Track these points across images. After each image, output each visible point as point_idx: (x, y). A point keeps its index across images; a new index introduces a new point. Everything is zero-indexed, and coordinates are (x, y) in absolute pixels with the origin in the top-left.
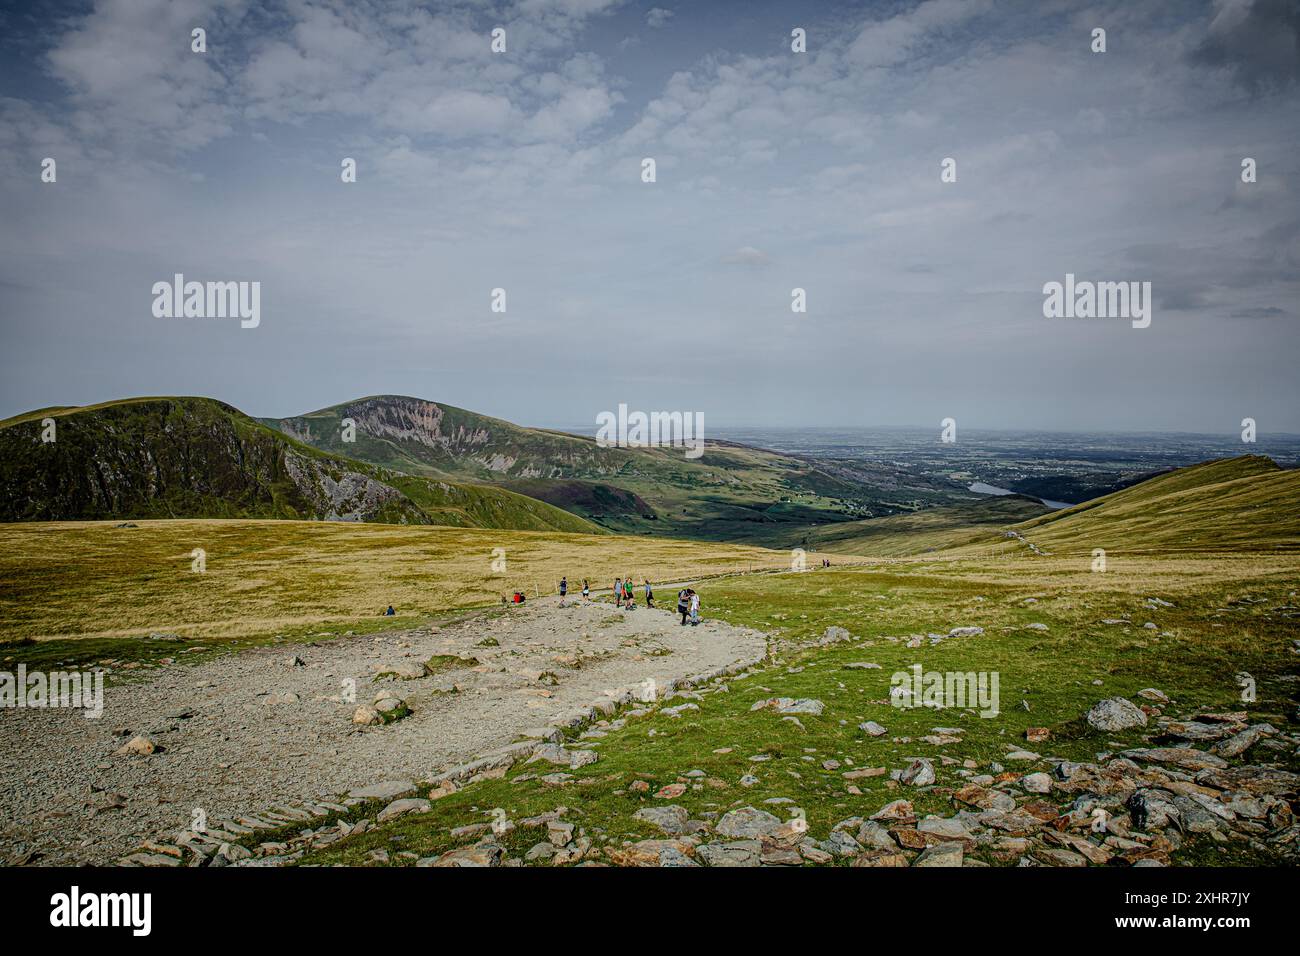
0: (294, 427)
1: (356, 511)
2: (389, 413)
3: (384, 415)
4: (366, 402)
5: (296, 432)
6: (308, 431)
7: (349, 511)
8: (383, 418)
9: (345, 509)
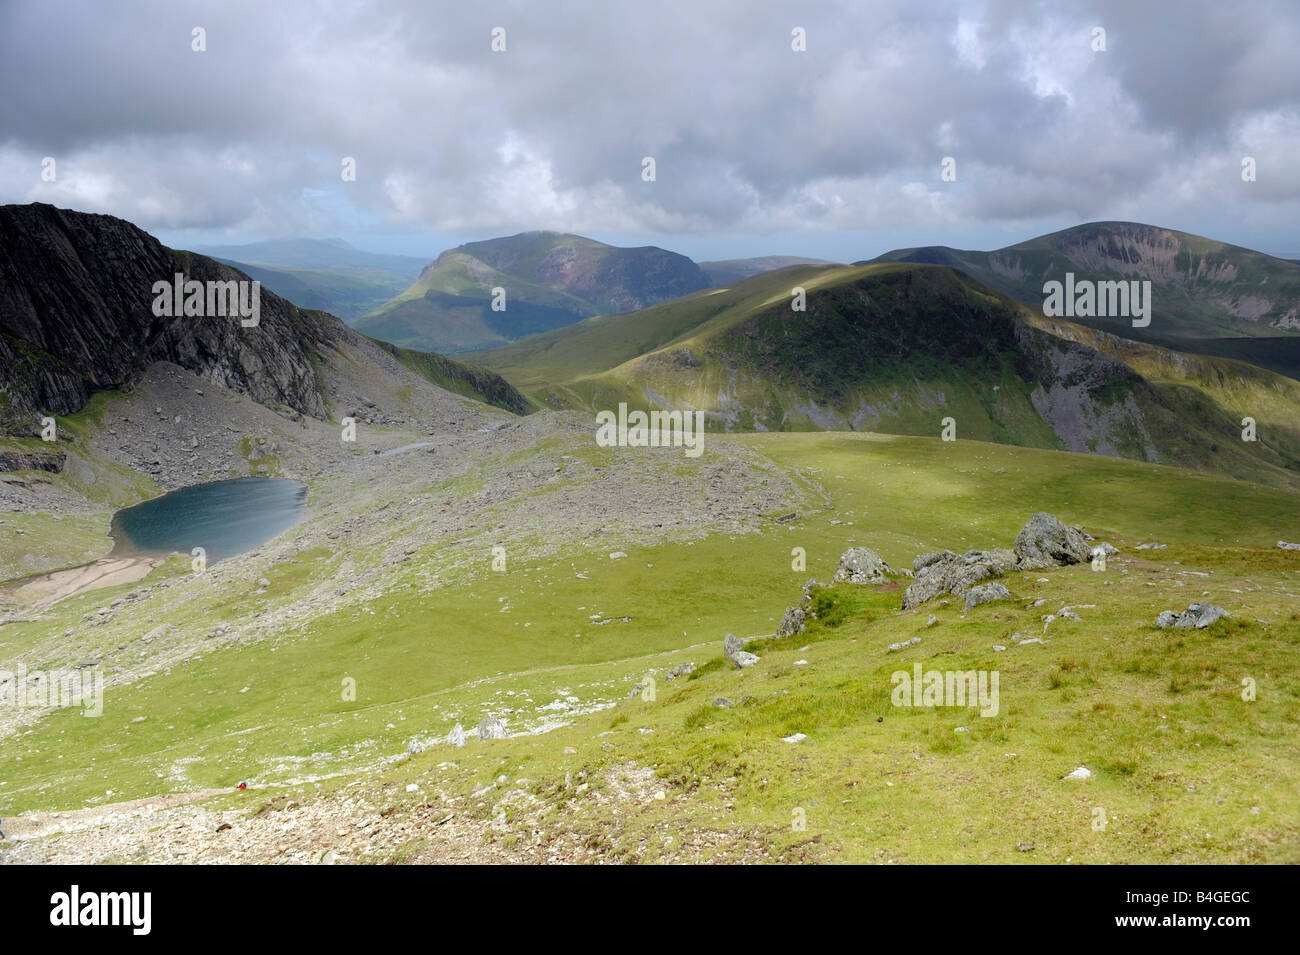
0: (1002, 260)
1: (1082, 384)
2: (1111, 243)
3: (1105, 247)
4: (1085, 230)
5: (1005, 266)
6: (1018, 265)
7: (1075, 384)
8: (1104, 250)
9: (1071, 381)
